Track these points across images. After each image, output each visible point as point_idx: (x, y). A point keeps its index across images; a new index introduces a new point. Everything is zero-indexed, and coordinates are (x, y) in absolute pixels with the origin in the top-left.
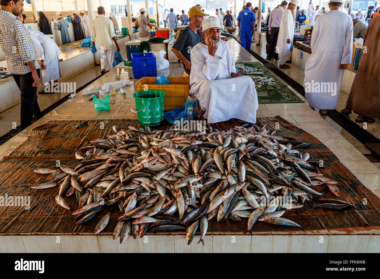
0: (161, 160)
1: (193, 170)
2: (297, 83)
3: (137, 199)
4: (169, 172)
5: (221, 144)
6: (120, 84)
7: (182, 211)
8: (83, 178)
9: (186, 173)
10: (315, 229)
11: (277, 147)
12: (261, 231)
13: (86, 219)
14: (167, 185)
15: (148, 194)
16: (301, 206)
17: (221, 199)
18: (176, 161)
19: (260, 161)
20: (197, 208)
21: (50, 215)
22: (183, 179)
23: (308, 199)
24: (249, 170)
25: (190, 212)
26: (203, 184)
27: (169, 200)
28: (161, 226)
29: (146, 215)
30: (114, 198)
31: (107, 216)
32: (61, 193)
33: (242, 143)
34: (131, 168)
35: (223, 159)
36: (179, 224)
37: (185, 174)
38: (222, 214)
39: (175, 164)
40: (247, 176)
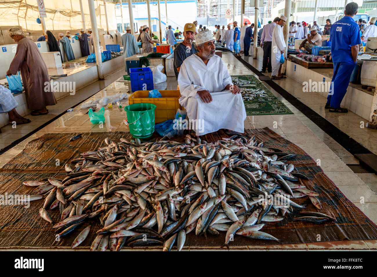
0: (143, 173)
1: (174, 182)
2: (290, 95)
3: (117, 212)
4: (150, 185)
5: (205, 156)
6: (118, 97)
7: (160, 224)
8: (68, 190)
9: (167, 185)
10: (293, 244)
11: (261, 159)
12: (239, 245)
13: (65, 232)
14: (148, 198)
15: (129, 207)
16: (282, 219)
17: (200, 212)
18: (157, 174)
19: (241, 174)
20: (176, 221)
21: (32, 228)
22: (164, 192)
23: (289, 212)
24: (230, 182)
25: (169, 226)
26: (183, 197)
27: (149, 213)
28: (138, 240)
29: (124, 229)
30: (96, 211)
31: (86, 230)
32: (46, 206)
33: (225, 155)
34: (115, 180)
35: (204, 171)
36: (157, 238)
37: (166, 187)
38: (200, 228)
39: (157, 177)
40: (228, 188)
